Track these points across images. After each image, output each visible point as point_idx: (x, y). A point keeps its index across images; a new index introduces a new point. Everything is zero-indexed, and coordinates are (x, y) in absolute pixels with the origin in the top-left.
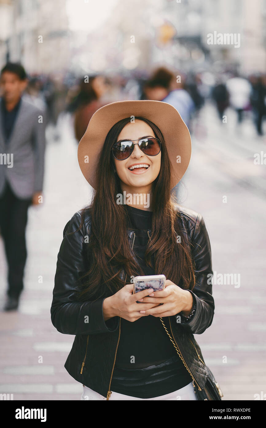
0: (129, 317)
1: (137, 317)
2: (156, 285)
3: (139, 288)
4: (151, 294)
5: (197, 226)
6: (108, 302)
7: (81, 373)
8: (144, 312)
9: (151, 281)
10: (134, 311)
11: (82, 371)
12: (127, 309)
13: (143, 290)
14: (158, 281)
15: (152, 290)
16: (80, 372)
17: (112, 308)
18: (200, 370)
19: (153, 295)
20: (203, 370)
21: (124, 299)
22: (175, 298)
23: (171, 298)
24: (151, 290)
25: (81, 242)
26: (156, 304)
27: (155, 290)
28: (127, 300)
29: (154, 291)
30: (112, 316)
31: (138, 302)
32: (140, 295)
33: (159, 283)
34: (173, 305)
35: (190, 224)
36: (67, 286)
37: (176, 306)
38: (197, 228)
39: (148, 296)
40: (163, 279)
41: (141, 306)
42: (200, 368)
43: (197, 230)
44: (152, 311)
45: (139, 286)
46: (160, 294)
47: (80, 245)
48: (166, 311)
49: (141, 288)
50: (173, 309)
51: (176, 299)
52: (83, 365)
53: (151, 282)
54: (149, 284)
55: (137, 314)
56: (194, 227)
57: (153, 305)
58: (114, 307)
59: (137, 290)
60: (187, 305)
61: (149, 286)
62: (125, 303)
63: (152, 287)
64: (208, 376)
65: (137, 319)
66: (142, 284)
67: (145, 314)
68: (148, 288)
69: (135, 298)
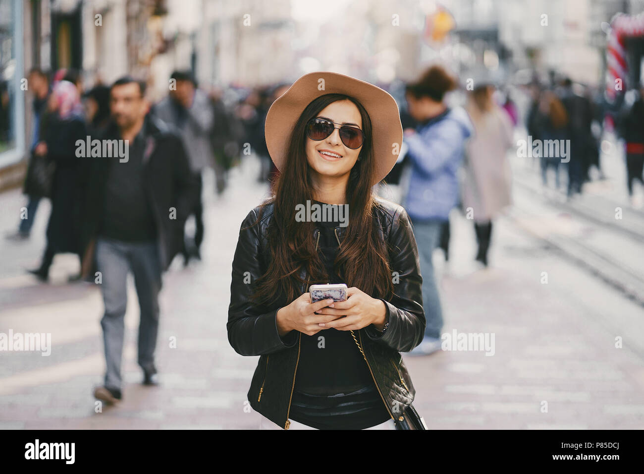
0: (306, 330)
1: (315, 331)
2: (337, 295)
3: (316, 298)
4: (331, 304)
5: (396, 221)
6: (282, 313)
7: (259, 401)
8: (324, 325)
9: (330, 290)
10: (311, 324)
11: (259, 398)
12: (303, 321)
13: (321, 300)
14: (338, 290)
15: (332, 301)
16: (258, 399)
17: (287, 320)
18: (399, 397)
19: (333, 306)
20: (404, 397)
21: (300, 309)
22: (361, 309)
23: (356, 310)
24: (330, 301)
25: (255, 244)
26: (338, 316)
27: (335, 300)
28: (303, 310)
29: (334, 302)
30: (288, 329)
31: (316, 313)
32: (318, 306)
33: (340, 293)
34: (358, 318)
35: (387, 219)
36: (243, 298)
37: (362, 319)
38: (395, 223)
39: (328, 307)
40: (343, 288)
41: (319, 318)
42: (399, 395)
43: (395, 225)
44: (333, 324)
45: (316, 296)
46: (341, 305)
47: (254, 248)
48: (349, 325)
49: (319, 298)
50: (357, 322)
51: (361, 311)
52: (261, 391)
53: (329, 292)
54: (327, 293)
55: (316, 327)
56: (392, 223)
57: (335, 318)
58: (289, 319)
59: (314, 299)
60: (376, 318)
61: (328, 296)
62: (301, 314)
63: (332, 297)
64: (409, 405)
65: (317, 332)
66: (319, 294)
67: (325, 327)
68: (326, 298)
69: (312, 308)
